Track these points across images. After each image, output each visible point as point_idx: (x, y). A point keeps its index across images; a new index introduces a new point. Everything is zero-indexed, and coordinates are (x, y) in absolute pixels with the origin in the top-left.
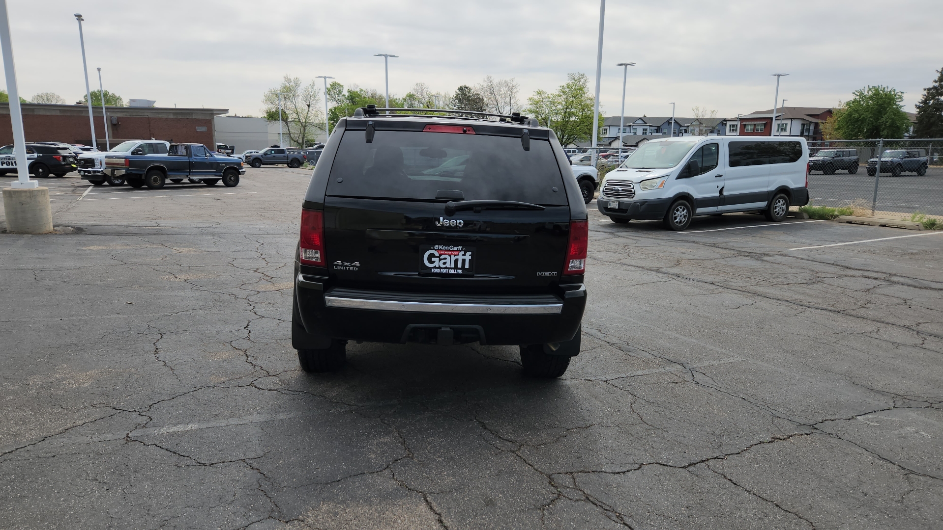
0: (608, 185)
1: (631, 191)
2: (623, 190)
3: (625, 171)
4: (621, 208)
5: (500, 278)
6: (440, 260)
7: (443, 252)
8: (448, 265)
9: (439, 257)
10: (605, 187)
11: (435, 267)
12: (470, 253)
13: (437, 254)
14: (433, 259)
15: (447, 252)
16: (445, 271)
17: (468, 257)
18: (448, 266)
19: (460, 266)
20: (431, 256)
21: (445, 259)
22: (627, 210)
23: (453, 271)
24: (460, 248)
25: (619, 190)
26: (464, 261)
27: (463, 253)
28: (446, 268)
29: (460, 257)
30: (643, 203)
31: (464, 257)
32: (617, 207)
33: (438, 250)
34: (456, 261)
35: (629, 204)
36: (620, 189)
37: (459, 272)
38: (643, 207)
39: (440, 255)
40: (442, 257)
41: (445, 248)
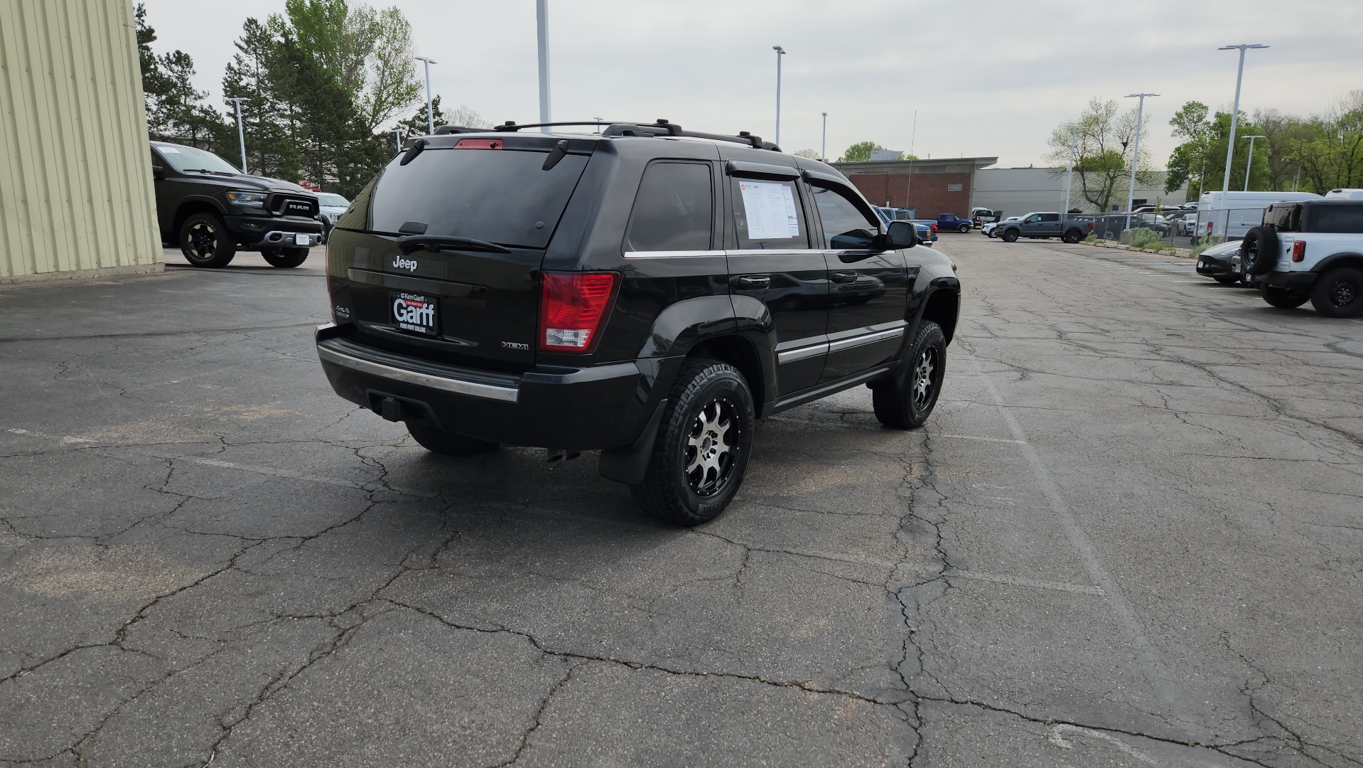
5: (463, 343)
6: (408, 312)
7: (409, 303)
8: (414, 320)
9: (406, 308)
11: (403, 322)
12: (432, 306)
13: (405, 305)
14: (402, 311)
15: (413, 303)
16: (411, 327)
17: (431, 312)
18: (415, 322)
19: (425, 323)
20: (400, 306)
21: (412, 311)
23: (418, 329)
24: (422, 298)
26: (427, 315)
27: (425, 305)
28: (413, 324)
29: (424, 311)
31: (427, 311)
33: (405, 299)
34: (421, 314)
37: (423, 330)
39: (408, 306)
40: (409, 309)
41: (410, 297)
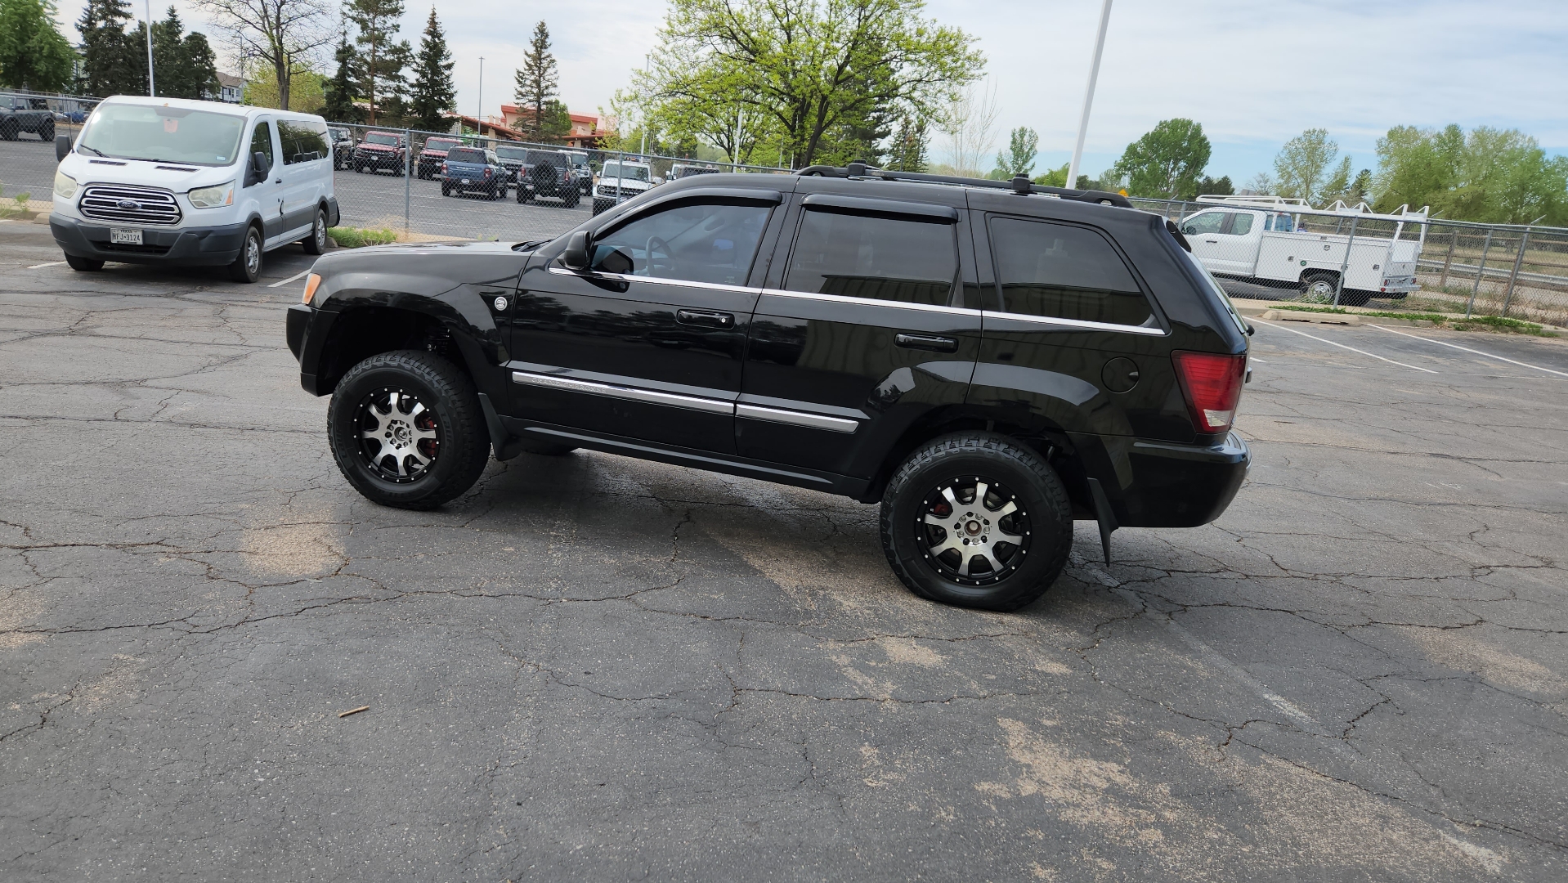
0: (93, 193)
1: (172, 209)
2: (144, 207)
3: (123, 164)
4: (148, 242)
10: (84, 196)
22: (169, 248)
25: (135, 206)
30: (205, 233)
32: (140, 242)
35: (173, 236)
36: (139, 204)
38: (205, 241)
